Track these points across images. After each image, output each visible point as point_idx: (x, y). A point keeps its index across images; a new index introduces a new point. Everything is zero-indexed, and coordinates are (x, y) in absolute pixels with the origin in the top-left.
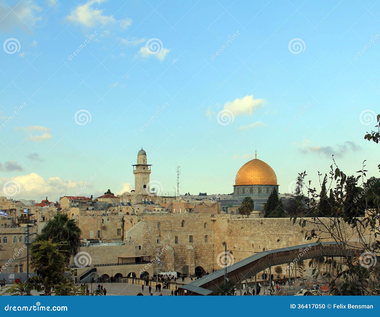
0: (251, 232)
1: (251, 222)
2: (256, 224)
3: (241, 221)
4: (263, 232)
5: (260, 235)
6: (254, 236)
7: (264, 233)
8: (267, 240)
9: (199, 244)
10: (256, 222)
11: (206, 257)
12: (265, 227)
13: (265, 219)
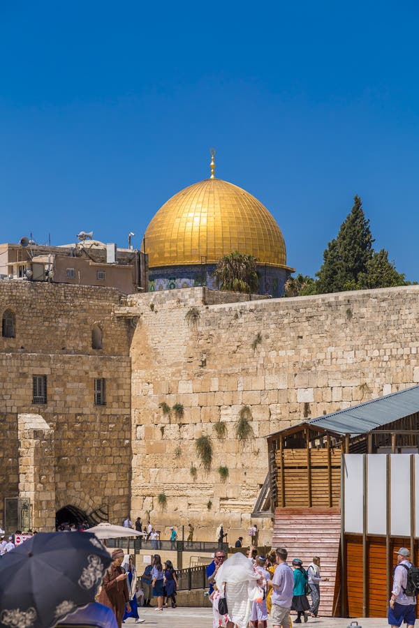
0: (298, 353)
1: (297, 310)
2: (322, 318)
3: (251, 311)
4: (355, 349)
5: (339, 361)
6: (313, 369)
7: (360, 354)
8: (373, 381)
9: (73, 411)
10: (323, 308)
11: (99, 469)
12: (362, 329)
13: (364, 296)
